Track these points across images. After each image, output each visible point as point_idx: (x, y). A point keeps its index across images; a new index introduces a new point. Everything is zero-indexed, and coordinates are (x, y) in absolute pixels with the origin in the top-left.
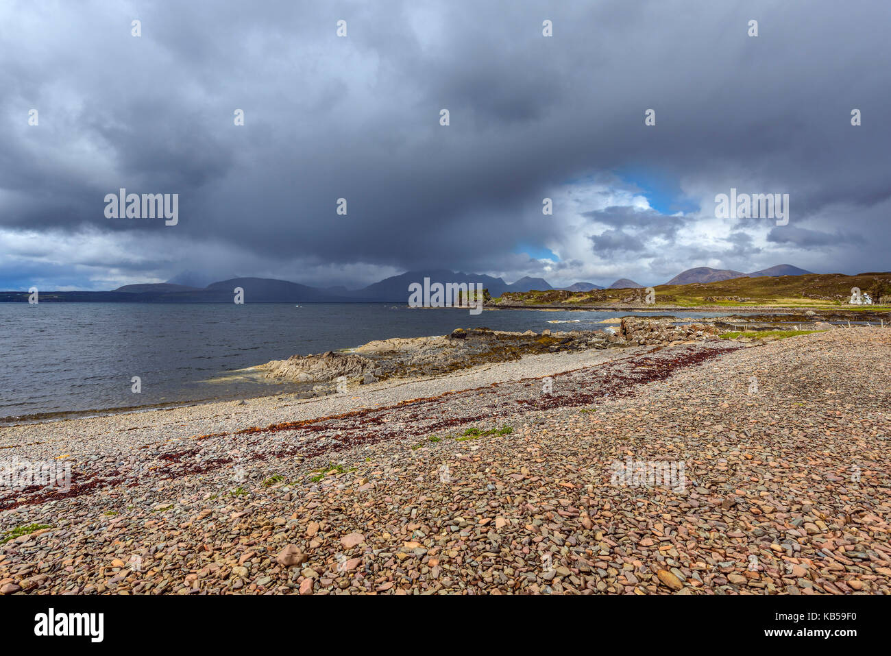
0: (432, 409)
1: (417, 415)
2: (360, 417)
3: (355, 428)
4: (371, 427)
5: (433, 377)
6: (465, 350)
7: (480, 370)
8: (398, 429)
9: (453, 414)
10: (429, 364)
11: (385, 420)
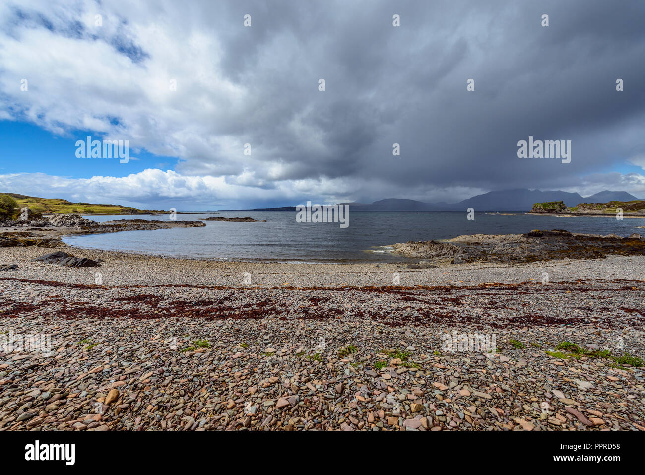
0: (512, 299)
1: (496, 303)
2: (445, 292)
3: (437, 304)
4: (450, 307)
5: (511, 265)
6: (542, 246)
7: (559, 264)
8: (475, 314)
9: (537, 309)
10: (507, 254)
11: (464, 302)
